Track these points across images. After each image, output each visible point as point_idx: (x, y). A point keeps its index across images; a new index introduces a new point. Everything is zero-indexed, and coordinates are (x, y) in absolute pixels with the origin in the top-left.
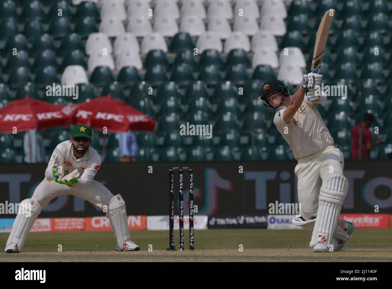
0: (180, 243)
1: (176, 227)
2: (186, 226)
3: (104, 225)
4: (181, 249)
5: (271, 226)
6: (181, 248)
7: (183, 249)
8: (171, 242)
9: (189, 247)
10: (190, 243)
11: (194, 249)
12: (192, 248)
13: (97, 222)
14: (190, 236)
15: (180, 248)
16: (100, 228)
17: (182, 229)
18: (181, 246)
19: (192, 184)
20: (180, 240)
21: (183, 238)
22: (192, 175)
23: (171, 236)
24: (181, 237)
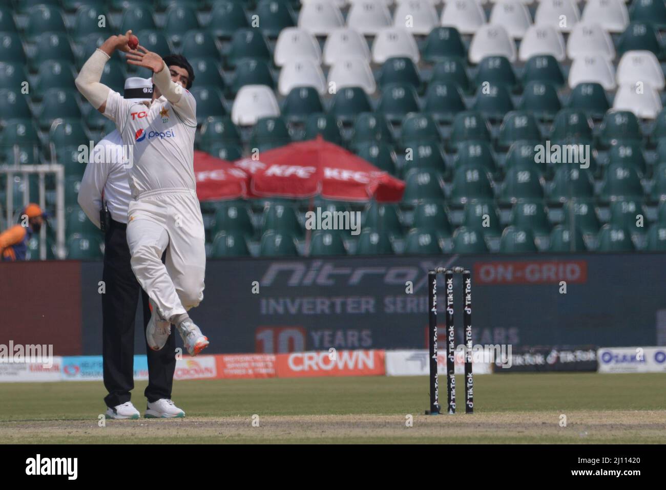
0: (449, 400)
2: (460, 369)
3: (310, 367)
4: (451, 411)
5: (605, 368)
6: (451, 409)
7: (454, 411)
8: (433, 399)
9: (464, 407)
10: (466, 401)
11: (474, 410)
12: (469, 410)
13: (298, 361)
14: (467, 389)
15: (449, 410)
16: (303, 372)
17: (452, 376)
18: (450, 407)
19: (469, 297)
20: (449, 395)
21: (453, 392)
22: (468, 281)
23: (433, 389)
24: (450, 390)
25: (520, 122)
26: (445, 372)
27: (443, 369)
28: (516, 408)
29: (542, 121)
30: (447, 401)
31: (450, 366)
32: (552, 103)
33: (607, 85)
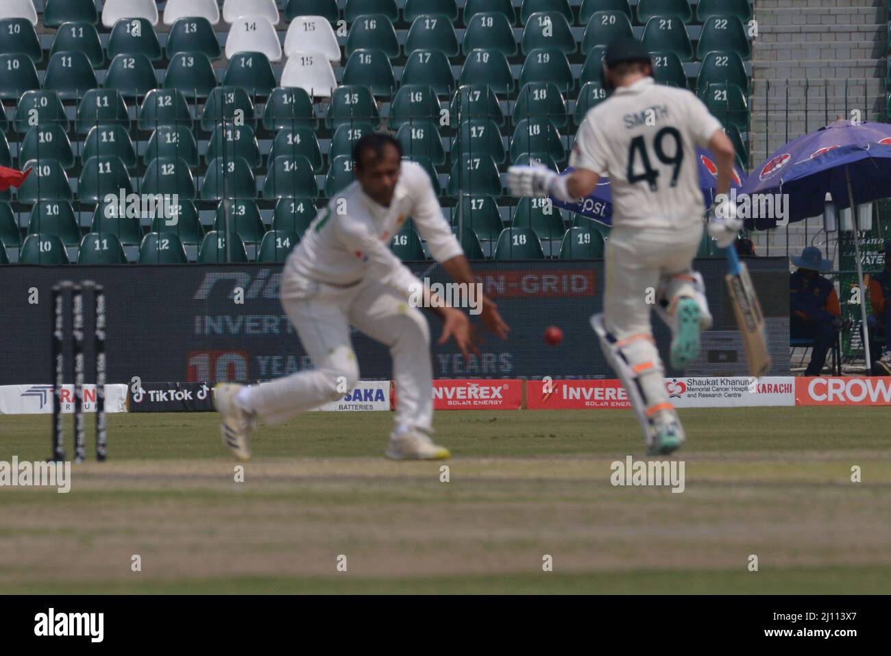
0: (76, 445)
1: (67, 408)
2: (90, 406)
4: (79, 460)
6: (79, 457)
7: (82, 458)
8: (56, 444)
9: (94, 454)
10: (97, 447)
11: (107, 458)
12: (101, 458)
14: (98, 431)
15: (75, 457)
17: (80, 416)
18: (77, 454)
19: (101, 319)
20: (76, 439)
21: (81, 435)
22: (101, 299)
23: (56, 432)
24: (77, 432)
25: (165, 101)
26: (72, 409)
27: (68, 407)
28: (159, 455)
29: (191, 100)
30: (72, 446)
31: (78, 402)
32: (205, 79)
33: (272, 56)
